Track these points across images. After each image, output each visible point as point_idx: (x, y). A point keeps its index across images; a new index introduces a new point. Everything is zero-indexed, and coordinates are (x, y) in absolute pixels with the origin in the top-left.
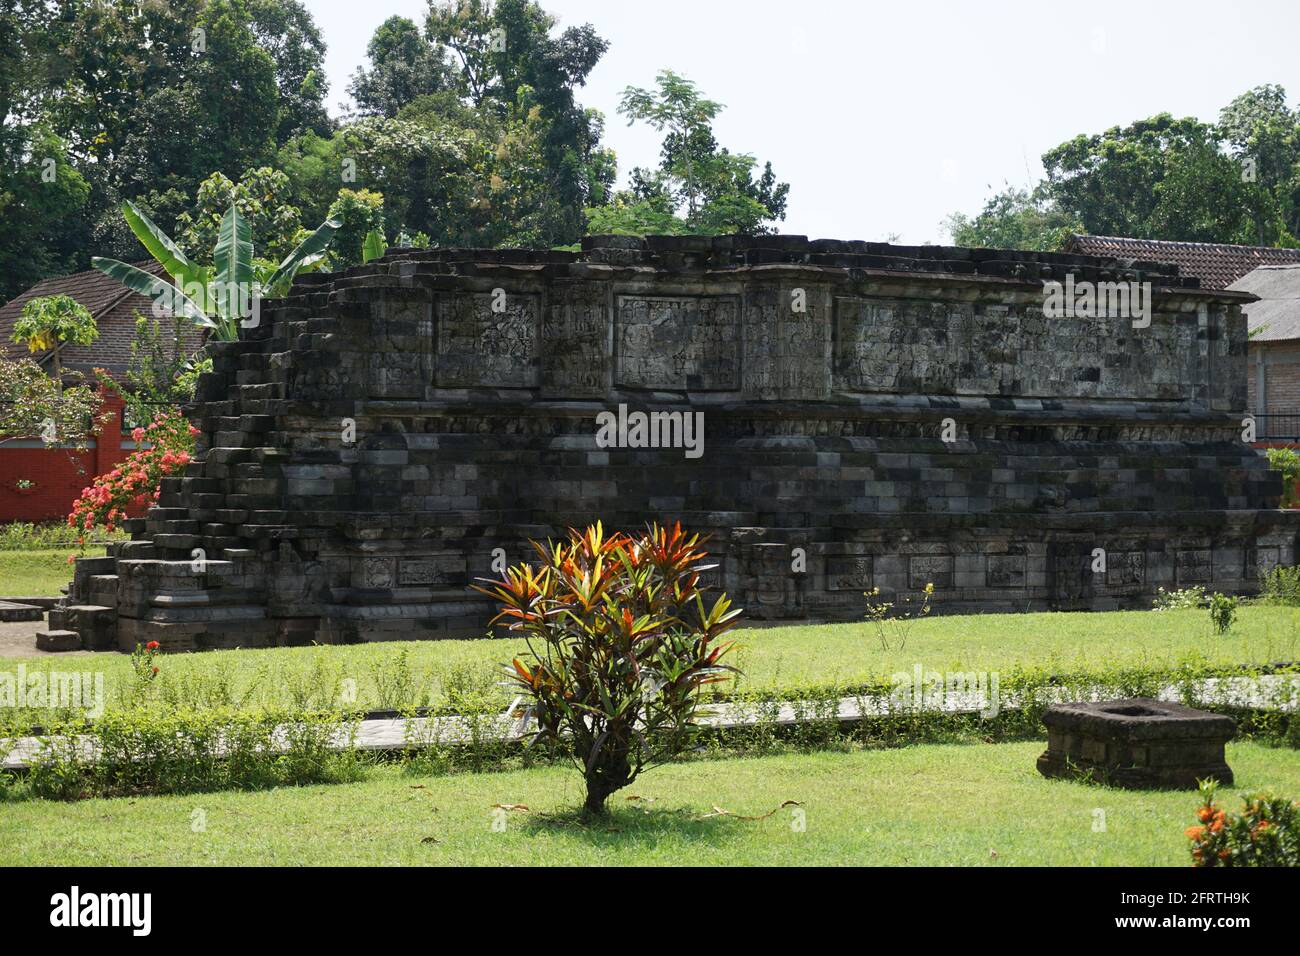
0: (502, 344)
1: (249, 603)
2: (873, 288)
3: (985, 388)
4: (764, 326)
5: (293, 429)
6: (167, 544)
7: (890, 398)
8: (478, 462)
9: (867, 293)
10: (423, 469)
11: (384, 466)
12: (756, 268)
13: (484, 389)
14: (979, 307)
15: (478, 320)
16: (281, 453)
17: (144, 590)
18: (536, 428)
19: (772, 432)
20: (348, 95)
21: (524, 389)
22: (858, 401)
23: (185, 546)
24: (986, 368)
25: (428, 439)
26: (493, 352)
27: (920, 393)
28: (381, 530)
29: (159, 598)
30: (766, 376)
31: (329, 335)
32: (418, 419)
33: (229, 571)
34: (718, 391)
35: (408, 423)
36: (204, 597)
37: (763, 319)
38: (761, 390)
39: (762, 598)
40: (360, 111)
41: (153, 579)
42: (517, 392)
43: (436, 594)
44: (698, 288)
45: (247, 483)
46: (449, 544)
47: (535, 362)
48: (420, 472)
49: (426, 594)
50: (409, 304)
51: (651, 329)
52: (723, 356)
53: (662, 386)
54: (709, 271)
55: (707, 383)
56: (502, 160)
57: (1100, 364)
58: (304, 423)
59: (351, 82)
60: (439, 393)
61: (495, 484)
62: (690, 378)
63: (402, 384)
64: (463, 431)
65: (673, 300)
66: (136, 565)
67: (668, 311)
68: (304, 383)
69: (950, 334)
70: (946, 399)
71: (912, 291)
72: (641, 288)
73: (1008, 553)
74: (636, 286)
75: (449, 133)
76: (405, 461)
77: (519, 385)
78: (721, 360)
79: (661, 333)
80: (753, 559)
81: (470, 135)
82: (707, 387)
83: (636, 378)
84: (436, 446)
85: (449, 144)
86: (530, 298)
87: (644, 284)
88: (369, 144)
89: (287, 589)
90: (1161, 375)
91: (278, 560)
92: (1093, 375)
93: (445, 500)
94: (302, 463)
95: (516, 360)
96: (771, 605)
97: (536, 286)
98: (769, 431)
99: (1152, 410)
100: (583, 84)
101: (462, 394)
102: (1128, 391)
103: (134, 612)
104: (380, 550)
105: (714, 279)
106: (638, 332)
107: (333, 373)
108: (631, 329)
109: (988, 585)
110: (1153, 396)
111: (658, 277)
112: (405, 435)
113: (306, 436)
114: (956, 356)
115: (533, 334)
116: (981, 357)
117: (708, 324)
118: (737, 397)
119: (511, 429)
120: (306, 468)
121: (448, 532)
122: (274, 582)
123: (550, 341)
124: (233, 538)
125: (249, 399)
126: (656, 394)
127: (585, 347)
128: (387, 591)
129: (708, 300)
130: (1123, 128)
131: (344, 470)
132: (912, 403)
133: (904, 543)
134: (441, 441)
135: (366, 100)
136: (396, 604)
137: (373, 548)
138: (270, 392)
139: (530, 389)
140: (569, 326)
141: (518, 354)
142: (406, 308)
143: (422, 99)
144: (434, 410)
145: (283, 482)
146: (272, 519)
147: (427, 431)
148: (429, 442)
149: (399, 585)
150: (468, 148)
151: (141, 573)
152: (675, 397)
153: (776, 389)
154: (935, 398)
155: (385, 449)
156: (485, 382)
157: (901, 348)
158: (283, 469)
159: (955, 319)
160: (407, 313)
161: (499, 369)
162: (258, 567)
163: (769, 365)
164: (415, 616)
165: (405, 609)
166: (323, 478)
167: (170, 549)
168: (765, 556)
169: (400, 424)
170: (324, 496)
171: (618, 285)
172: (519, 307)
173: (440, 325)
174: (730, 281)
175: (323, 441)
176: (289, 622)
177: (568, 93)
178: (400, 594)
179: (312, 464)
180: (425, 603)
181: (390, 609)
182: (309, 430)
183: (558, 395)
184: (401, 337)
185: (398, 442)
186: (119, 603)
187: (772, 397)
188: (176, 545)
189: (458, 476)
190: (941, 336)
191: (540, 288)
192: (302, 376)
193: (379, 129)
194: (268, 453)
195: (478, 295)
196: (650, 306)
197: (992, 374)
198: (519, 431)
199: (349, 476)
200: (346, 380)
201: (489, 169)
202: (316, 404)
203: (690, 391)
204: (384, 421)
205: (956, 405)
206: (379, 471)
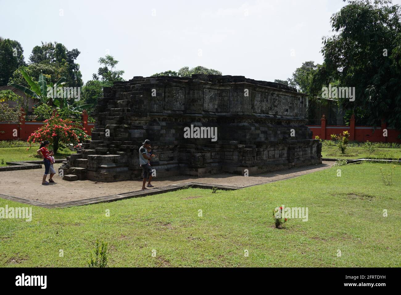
0: (178, 100)
1: (125, 166)
2: (257, 89)
3: (273, 113)
4: (239, 97)
5: (132, 120)
6: (101, 151)
7: (259, 114)
8: (174, 129)
9: (257, 90)
10: (165, 131)
11: (156, 130)
12: (237, 83)
13: (174, 110)
14: (272, 94)
15: (173, 93)
16: (129, 126)
17: (97, 164)
18: (184, 120)
19: (240, 122)
20: (29, 59)
21: (181, 111)
22: (255, 115)
23: (105, 151)
24: (273, 108)
25: (164, 123)
26: (176, 101)
27: (264, 113)
28: (158, 147)
29: (102, 166)
30: (239, 109)
31: (142, 96)
32: (161, 118)
33: (120, 158)
34: (222, 112)
35: (159, 119)
36: (114, 165)
37: (238, 95)
38: (238, 112)
39: (247, 162)
40: (31, 62)
41: (100, 161)
42: (180, 112)
43: (168, 162)
44: (218, 88)
45: (121, 134)
46: (171, 150)
47: (184, 104)
48: (163, 131)
49: (166, 162)
50: (161, 89)
51: (210, 97)
52: (225, 104)
53: (211, 111)
54: (222, 84)
55: (219, 110)
56: (60, 72)
57: (288, 108)
58: (136, 118)
59: (30, 57)
60: (165, 111)
61: (178, 134)
62: (216, 109)
63: (159, 109)
64: (170, 121)
65: (213, 90)
66: (95, 157)
67: (213, 93)
68: (136, 108)
69: (268, 100)
70: (267, 115)
71: (263, 90)
72: (208, 87)
73: (282, 150)
74: (207, 86)
75: (50, 67)
76: (160, 129)
77: (181, 110)
78: (224, 105)
79: (211, 98)
80: (244, 153)
81: (54, 68)
82: (219, 111)
83: (207, 109)
84: (165, 125)
85: (51, 69)
86: (183, 88)
87: (209, 86)
88: (36, 68)
89: (136, 162)
90: (296, 111)
91: (133, 155)
92: (287, 110)
93: (169, 138)
94: (135, 129)
95: (180, 103)
96: (249, 164)
97: (184, 86)
98: (239, 122)
99: (294, 118)
100: (76, 59)
101: (169, 112)
102: (291, 114)
103: (95, 169)
104: (157, 152)
105: (223, 86)
106: (207, 97)
107: (142, 106)
108: (206, 97)
109: (279, 157)
110: (295, 115)
111: (212, 85)
112: (159, 122)
113: (136, 122)
114: (269, 106)
115: (184, 97)
116: (273, 106)
117: (220, 96)
118: (229, 114)
119: (179, 121)
120: (136, 130)
121: (171, 146)
122: (131, 161)
123: (189, 99)
124: (118, 149)
125: (114, 112)
126: (210, 113)
127: (199, 101)
128: (158, 162)
129: (220, 91)
130: (163, 72)
131: (144, 131)
132: (263, 116)
133: (269, 148)
134: (166, 123)
135: (33, 61)
136: (160, 165)
137: (156, 151)
138: (122, 111)
139: (183, 111)
140: (196, 95)
141: (180, 102)
142: (160, 90)
143: (44, 61)
144: (165, 116)
145: (130, 134)
146: (129, 144)
147: (163, 121)
148: (164, 124)
149: (160, 160)
150: (54, 69)
151: (96, 159)
152: (213, 113)
153: (243, 112)
154: (266, 115)
155: (156, 125)
156: (174, 109)
157: (261, 103)
158: (129, 130)
159: (269, 97)
160: (160, 91)
161: (177, 106)
162: (126, 156)
163: (240, 106)
164: (164, 168)
165: (162, 166)
166: (140, 133)
167: (101, 152)
168: (248, 152)
169: (157, 119)
170: (141, 138)
171: (204, 86)
172: (181, 91)
173: (166, 94)
174: (227, 86)
175: (140, 123)
176: (136, 171)
177: (73, 61)
178: (161, 163)
179: (137, 129)
180: (166, 165)
181: (159, 167)
182: (137, 120)
183: (192, 112)
184: (159, 97)
185: (158, 124)
186: (88, 167)
187: (242, 114)
188: (103, 151)
189: (171, 132)
190: (267, 101)
191: (185, 86)
192: (135, 106)
193: (37, 66)
194: (126, 126)
195: (173, 87)
196: (209, 92)
197: (274, 110)
198: (180, 121)
199: (146, 132)
200: (145, 108)
201: (58, 74)
202: (140, 114)
203: (216, 112)
204: (154, 118)
205: (269, 116)
206: (156, 131)
